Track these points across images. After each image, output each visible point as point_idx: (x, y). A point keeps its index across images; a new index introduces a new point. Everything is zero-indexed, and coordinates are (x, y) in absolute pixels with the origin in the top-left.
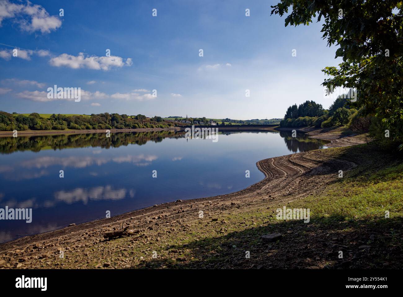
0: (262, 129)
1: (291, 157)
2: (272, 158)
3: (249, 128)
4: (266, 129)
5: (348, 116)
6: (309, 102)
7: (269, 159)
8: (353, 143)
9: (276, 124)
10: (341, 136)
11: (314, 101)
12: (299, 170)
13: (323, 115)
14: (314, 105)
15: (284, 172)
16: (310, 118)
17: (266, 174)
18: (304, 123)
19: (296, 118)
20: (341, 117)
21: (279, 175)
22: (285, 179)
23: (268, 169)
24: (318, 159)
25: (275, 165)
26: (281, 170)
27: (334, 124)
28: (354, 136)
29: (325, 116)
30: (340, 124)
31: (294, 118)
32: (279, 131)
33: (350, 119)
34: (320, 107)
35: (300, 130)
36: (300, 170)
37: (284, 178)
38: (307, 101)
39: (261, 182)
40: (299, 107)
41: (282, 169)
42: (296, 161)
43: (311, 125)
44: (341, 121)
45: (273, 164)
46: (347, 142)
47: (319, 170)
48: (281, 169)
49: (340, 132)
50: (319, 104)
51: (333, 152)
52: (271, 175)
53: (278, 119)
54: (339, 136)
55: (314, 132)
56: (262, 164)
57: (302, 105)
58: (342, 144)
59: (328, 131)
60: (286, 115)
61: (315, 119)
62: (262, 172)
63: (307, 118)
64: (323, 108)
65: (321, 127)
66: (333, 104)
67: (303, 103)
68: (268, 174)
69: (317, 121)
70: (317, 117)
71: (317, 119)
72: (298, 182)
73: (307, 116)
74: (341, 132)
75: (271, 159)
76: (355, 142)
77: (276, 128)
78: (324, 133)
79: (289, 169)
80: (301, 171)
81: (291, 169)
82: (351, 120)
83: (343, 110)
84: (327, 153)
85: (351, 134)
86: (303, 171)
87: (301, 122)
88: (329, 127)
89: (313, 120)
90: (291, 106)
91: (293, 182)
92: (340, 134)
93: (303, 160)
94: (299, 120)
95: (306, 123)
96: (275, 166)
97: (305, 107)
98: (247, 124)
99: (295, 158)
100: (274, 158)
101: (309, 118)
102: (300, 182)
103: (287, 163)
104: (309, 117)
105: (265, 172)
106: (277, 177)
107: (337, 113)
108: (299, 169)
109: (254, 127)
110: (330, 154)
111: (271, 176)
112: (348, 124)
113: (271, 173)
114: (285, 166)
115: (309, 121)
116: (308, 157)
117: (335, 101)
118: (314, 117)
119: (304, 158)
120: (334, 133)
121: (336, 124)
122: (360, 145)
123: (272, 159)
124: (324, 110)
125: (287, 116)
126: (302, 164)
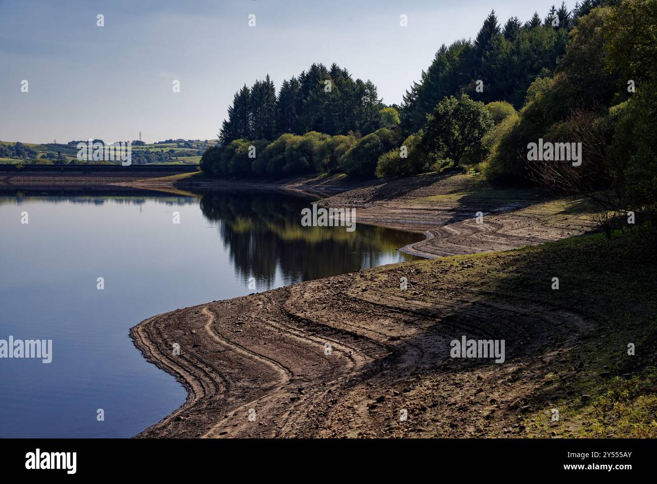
0: (123, 184)
1: (287, 297)
2: (202, 306)
3: (60, 181)
4: (139, 184)
5: (483, 132)
6: (323, 69)
7: (187, 311)
8: (521, 239)
9: (182, 163)
10: (462, 213)
11: (342, 68)
12: (339, 354)
13: (377, 126)
14: (344, 82)
15: (276, 368)
16: (329, 139)
17: (190, 379)
18: (304, 159)
19: (271, 139)
20: (453, 134)
21: (254, 381)
22: (293, 400)
23: (193, 355)
24: (417, 302)
25: (222, 337)
26: (256, 357)
27: (427, 164)
28: (513, 210)
29: (387, 131)
30: (452, 163)
31: (260, 138)
32: (195, 192)
33: (490, 142)
34: (366, 94)
35: (288, 187)
36: (345, 354)
37: (282, 395)
38: (314, 67)
39: (178, 419)
40: (282, 93)
41: (262, 351)
42: (318, 313)
43: (333, 168)
44: (455, 151)
45: (211, 333)
46: (493, 233)
47: (433, 350)
48: (255, 354)
49: (452, 196)
50: (365, 81)
51: (471, 271)
52: (216, 385)
53: (188, 144)
54: (450, 211)
55: (349, 197)
56: (159, 333)
57: (293, 82)
58: (474, 242)
59: (404, 194)
60: (225, 123)
61: (348, 142)
62: (167, 370)
63: (315, 138)
64: (379, 99)
65: (376, 178)
66: (419, 81)
67: (297, 76)
68: (198, 379)
69: (354, 152)
70: (357, 137)
71: (355, 142)
72: (362, 409)
73: (314, 132)
74: (456, 197)
75: (197, 310)
76: (524, 233)
77: (186, 179)
78: (391, 198)
79: (294, 351)
80: (352, 360)
81: (301, 351)
82: (495, 147)
83: (460, 104)
84: (449, 276)
85: (499, 205)
86: (360, 360)
87: (291, 155)
88: (408, 175)
89: (342, 146)
90: (250, 86)
91: (337, 406)
92: (456, 205)
93: (353, 310)
94: (281, 148)
95: (310, 161)
96: (224, 343)
97: (307, 94)
98: (48, 162)
99: (313, 303)
100: (211, 307)
101: (323, 139)
102: (372, 407)
103: (278, 325)
104: (325, 136)
105: (181, 371)
106: (245, 390)
107: (439, 117)
108: (340, 347)
109: (84, 175)
110: (461, 278)
111: (217, 390)
112: (484, 165)
113: (213, 375)
114: (271, 341)
115: (323, 152)
116: (369, 297)
117: (426, 71)
118: (346, 135)
119: (355, 300)
120: (432, 198)
121: (435, 165)
122: (550, 244)
123: (205, 311)
124: (381, 106)
125: (231, 130)
126: (352, 326)
